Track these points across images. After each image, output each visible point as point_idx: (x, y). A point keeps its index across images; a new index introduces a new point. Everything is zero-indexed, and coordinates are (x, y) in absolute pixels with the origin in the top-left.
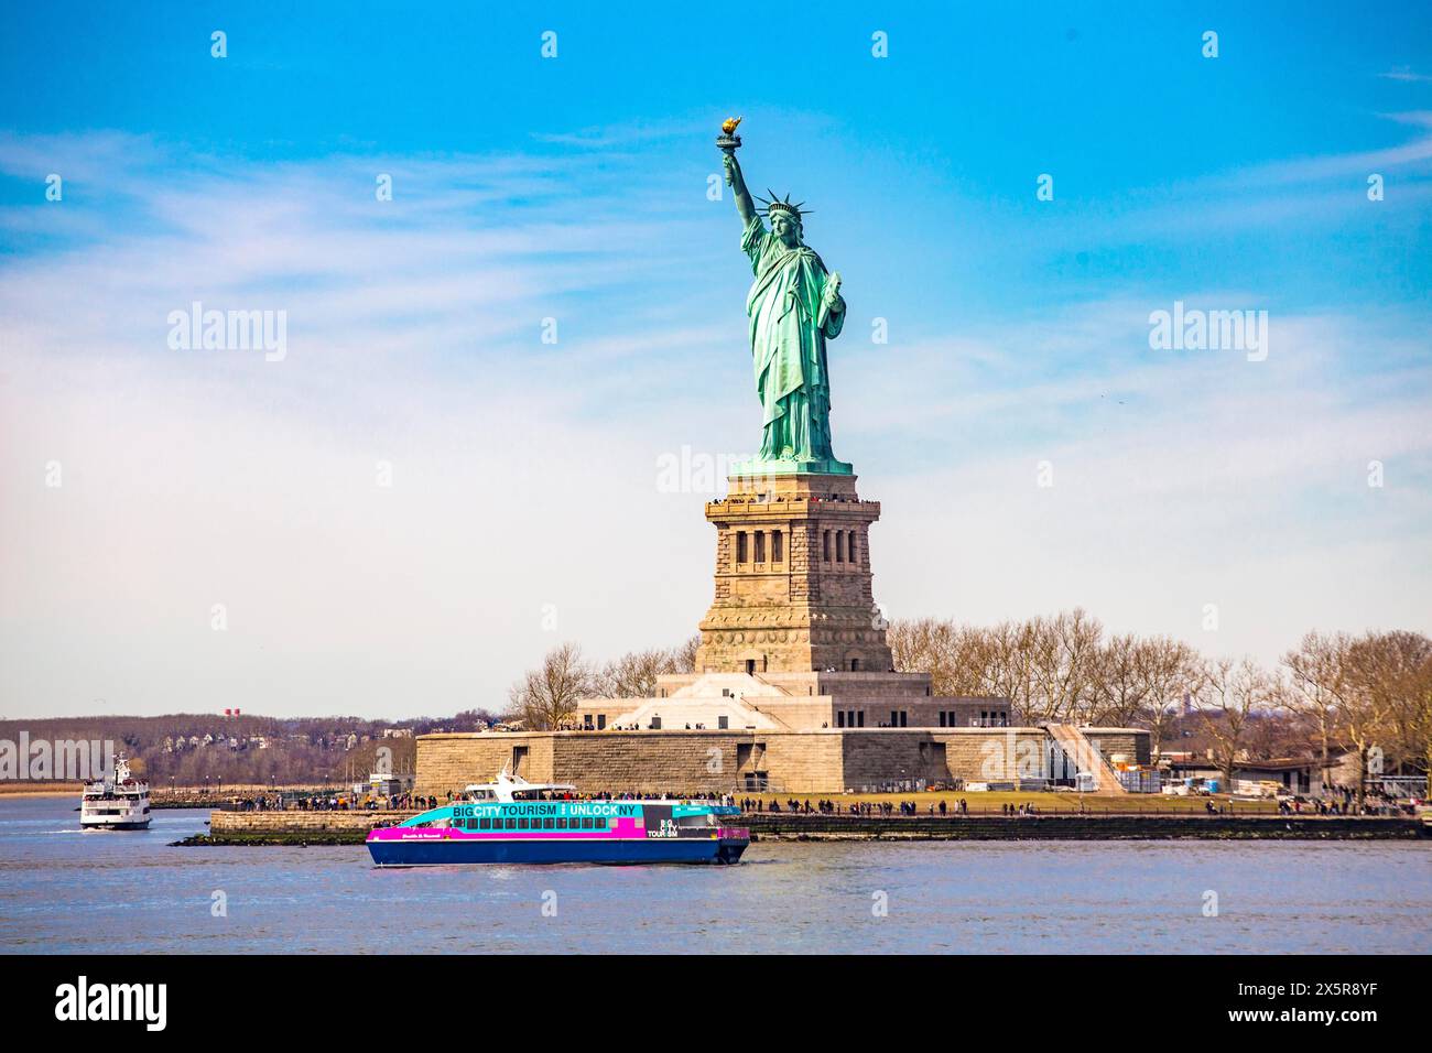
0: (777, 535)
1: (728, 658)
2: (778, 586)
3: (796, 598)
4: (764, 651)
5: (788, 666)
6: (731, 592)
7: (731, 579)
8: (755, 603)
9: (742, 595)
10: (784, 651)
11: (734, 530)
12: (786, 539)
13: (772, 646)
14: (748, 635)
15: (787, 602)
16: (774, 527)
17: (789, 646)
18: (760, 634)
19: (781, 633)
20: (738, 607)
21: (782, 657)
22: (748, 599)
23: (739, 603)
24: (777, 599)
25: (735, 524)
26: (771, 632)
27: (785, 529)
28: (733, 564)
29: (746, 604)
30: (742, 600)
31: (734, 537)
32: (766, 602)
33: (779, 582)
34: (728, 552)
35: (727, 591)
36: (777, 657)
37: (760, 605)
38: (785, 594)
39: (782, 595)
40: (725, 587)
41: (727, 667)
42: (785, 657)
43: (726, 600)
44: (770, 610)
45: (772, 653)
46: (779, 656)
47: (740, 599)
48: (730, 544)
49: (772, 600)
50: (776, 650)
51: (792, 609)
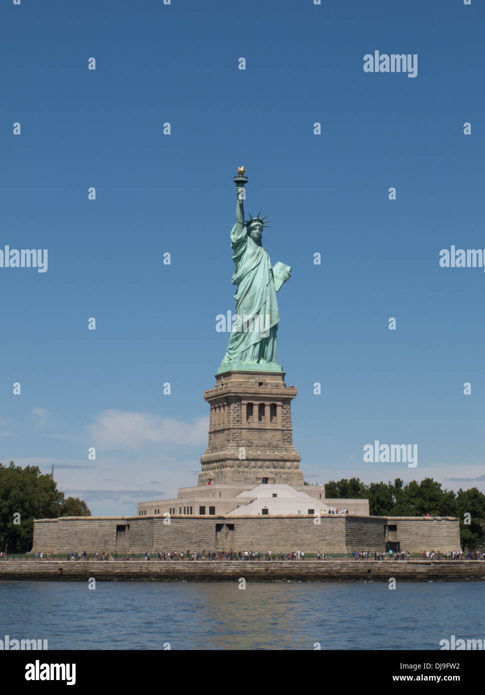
0: (273, 407)
1: (248, 476)
2: (274, 436)
3: (286, 443)
4: (272, 473)
5: (289, 482)
6: (242, 437)
7: (243, 430)
8: (260, 445)
9: (251, 440)
10: (285, 473)
11: (244, 402)
12: (279, 409)
13: (276, 470)
14: (259, 463)
15: (281, 445)
16: (272, 402)
17: (287, 470)
18: (267, 463)
19: (281, 463)
20: (248, 446)
21: (284, 476)
22: (255, 442)
23: (250, 444)
24: (275, 443)
25: (247, 398)
26: (275, 462)
27: (278, 403)
28: (244, 421)
29: (254, 445)
30: (251, 443)
31: (245, 406)
32: (267, 445)
33: (275, 433)
34: (239, 414)
35: (240, 437)
36: (281, 476)
37: (263, 446)
38: (280, 440)
39: (278, 441)
40: (238, 435)
41: (248, 481)
42: (286, 477)
43: (240, 442)
44: (271, 449)
45: (277, 474)
46: (282, 475)
47: (249, 442)
48: (241, 409)
49: (271, 443)
50: (280, 472)
51: (286, 449)
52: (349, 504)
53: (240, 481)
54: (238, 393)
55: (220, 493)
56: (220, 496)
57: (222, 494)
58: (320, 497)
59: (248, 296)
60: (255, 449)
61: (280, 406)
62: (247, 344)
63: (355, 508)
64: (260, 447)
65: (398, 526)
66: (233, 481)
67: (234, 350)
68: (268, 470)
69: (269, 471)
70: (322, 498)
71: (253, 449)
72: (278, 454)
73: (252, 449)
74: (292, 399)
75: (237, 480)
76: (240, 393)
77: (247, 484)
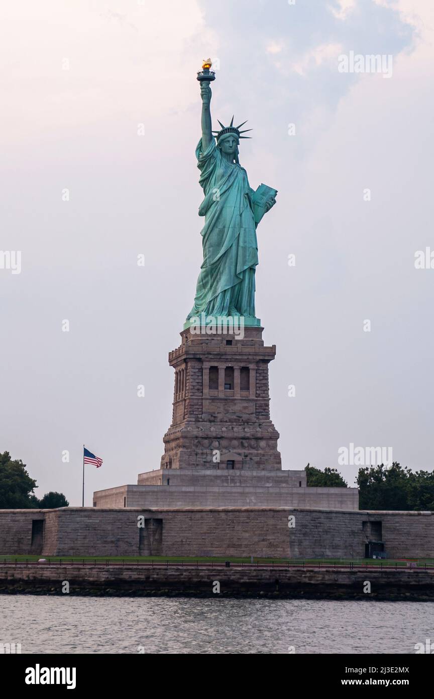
0: (245, 370)
1: (209, 458)
2: (245, 408)
3: (261, 417)
4: (240, 454)
5: (262, 466)
6: (204, 410)
7: (204, 401)
8: (225, 419)
9: (214, 413)
10: (257, 455)
11: (207, 364)
12: (252, 374)
13: (246, 451)
14: (224, 442)
15: (254, 419)
16: (243, 365)
17: (260, 451)
18: (234, 442)
19: (253, 442)
20: (210, 421)
21: (256, 459)
22: (220, 416)
23: (213, 418)
24: (245, 417)
25: (209, 360)
26: (244, 441)
27: (251, 366)
28: (206, 390)
29: (218, 420)
30: (215, 417)
31: (208, 371)
32: (235, 419)
33: (246, 405)
34: (200, 381)
35: (200, 410)
36: (251, 459)
37: (230, 421)
38: (252, 414)
39: (249, 414)
40: (197, 407)
41: (208, 465)
42: (259, 460)
43: (200, 416)
44: (240, 425)
45: (247, 456)
46: (253, 458)
47: (212, 416)
48: (202, 375)
49: (241, 417)
50: (250, 454)
51: (260, 425)
52: (332, 494)
53: (197, 465)
54: (197, 354)
55: (168, 480)
56: (168, 484)
57: (170, 481)
58: (300, 485)
59: (216, 231)
60: (220, 425)
61: (253, 369)
62: (215, 292)
63: (340, 499)
64: (226, 422)
65: (383, 522)
66: (189, 465)
67: (202, 299)
68: (235, 451)
69: (235, 453)
70: (302, 486)
71: (217, 425)
72: (249, 431)
73: (215, 424)
74: (270, 360)
75: (194, 464)
76: (199, 354)
77: (208, 468)
